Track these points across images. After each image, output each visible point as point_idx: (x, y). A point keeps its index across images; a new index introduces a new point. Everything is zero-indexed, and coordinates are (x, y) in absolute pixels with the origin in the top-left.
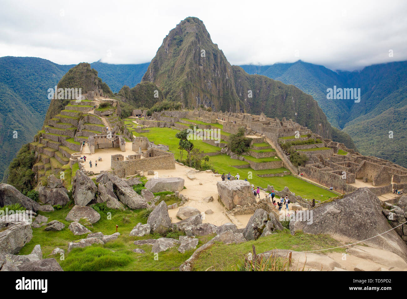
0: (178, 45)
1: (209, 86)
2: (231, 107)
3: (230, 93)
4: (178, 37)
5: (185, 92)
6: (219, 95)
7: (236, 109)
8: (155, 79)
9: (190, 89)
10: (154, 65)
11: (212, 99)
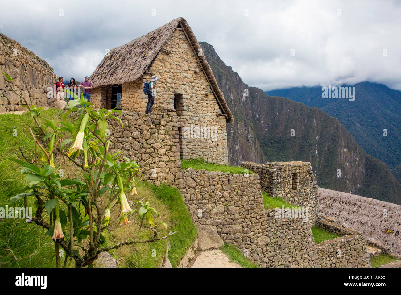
7: (238, 128)
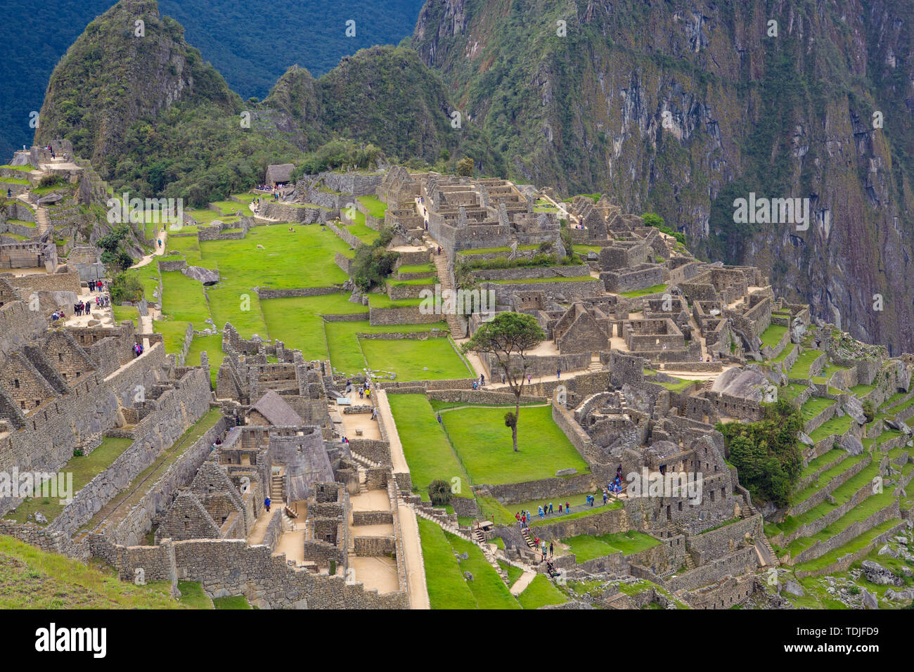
1: (693, 40)
2: (799, 129)
3: (798, 67)
5: (564, 74)
6: (746, 76)
8: (470, 16)
9: (588, 59)
11: (705, 96)
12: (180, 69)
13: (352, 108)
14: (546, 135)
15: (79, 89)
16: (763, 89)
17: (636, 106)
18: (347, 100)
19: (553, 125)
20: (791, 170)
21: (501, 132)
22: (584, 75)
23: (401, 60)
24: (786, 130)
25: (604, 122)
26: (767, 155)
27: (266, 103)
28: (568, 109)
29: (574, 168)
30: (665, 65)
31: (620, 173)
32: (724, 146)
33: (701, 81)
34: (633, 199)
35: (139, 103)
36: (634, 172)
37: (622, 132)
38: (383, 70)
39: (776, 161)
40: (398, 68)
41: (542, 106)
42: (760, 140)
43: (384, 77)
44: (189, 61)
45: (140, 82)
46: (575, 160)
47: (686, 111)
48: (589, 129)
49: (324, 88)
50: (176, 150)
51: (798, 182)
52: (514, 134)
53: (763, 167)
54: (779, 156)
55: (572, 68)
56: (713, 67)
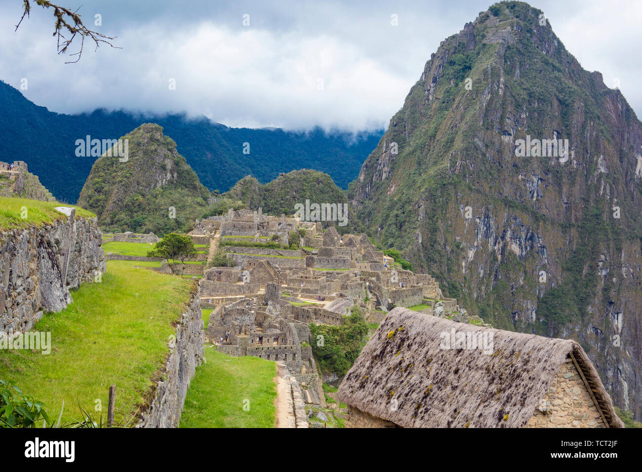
0: (457, 79)
1: (532, 193)
2: (603, 257)
4: (459, 57)
5: (435, 202)
8: (392, 169)
9: (453, 195)
10: (395, 131)
11: (538, 229)
12: (169, 167)
13: (281, 204)
14: (417, 238)
15: (106, 173)
16: (580, 229)
17: (487, 229)
18: (279, 199)
19: (423, 233)
20: (595, 283)
21: (392, 236)
22: (450, 205)
23: (317, 179)
24: (593, 257)
25: (461, 236)
26: (580, 272)
27: (224, 195)
28: (435, 224)
29: (435, 262)
30: (510, 206)
31: (471, 271)
32: (549, 263)
33: (536, 219)
34: (480, 289)
35: (138, 184)
36: (482, 272)
37: (475, 244)
38: (305, 183)
39: (586, 276)
40: (315, 183)
41: (418, 221)
42: (576, 262)
43: (305, 188)
44: (177, 164)
45: (142, 171)
46: (437, 257)
47: (524, 237)
48: (449, 239)
49: (266, 191)
50: (153, 211)
51: (600, 292)
52: (399, 237)
53: (577, 280)
54: (588, 274)
55: (441, 199)
56: (544, 211)
